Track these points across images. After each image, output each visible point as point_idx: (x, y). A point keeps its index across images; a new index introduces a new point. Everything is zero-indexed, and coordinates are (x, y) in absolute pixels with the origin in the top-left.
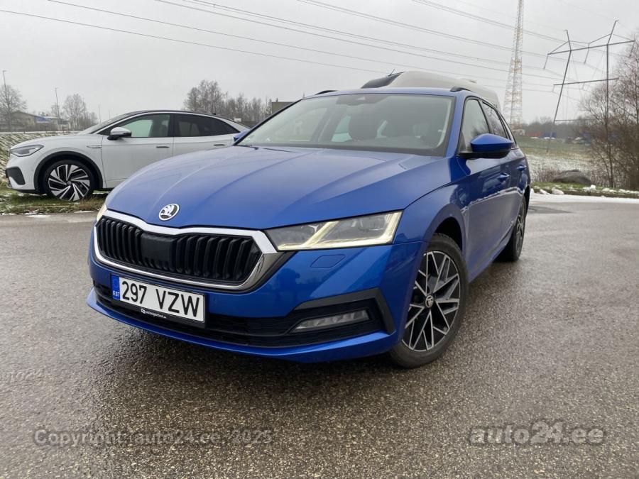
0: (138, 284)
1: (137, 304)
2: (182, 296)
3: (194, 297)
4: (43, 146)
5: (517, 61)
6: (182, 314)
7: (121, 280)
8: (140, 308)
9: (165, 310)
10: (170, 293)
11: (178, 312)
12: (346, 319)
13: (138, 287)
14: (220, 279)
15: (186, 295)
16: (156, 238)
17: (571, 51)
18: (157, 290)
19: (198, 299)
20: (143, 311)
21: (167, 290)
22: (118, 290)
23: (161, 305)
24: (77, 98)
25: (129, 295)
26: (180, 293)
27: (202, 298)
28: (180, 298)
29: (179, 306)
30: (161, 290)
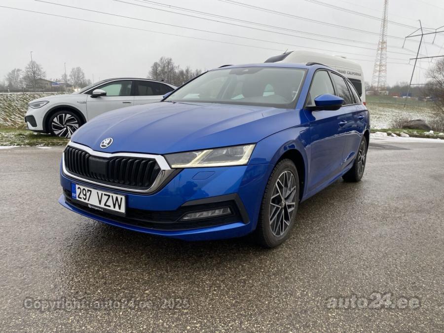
0: (87, 189)
1: (86, 201)
2: (112, 196)
3: (119, 197)
4: (49, 102)
5: (383, 42)
6: (112, 208)
7: (77, 186)
8: (88, 204)
9: (102, 205)
10: (105, 195)
11: (109, 206)
12: (218, 212)
13: (87, 191)
14: (136, 186)
15: (115, 196)
16: (98, 160)
17: (423, 35)
18: (98, 193)
19: (121, 198)
20: (90, 206)
21: (104, 193)
22: (75, 193)
23: (100, 202)
24: (79, 70)
25: (82, 196)
26: (111, 194)
27: (123, 198)
28: (111, 198)
29: (110, 203)
30: (100, 192)
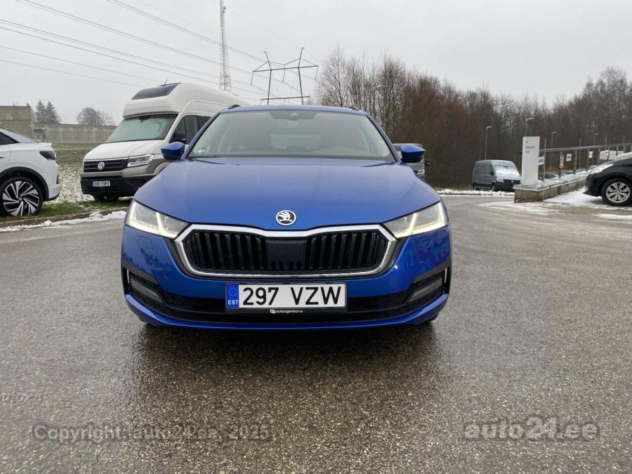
0: (266, 287)
1: (266, 306)
2: (322, 289)
3: (335, 287)
5: (226, 76)
6: (321, 305)
7: (242, 287)
8: (268, 310)
9: (302, 304)
10: (307, 288)
11: (317, 303)
13: (267, 290)
15: (326, 287)
17: (271, 70)
18: (292, 289)
19: (339, 288)
20: (273, 312)
21: (304, 286)
22: (237, 298)
23: (297, 301)
25: (254, 299)
26: (319, 286)
27: (343, 286)
28: (320, 290)
29: (318, 298)
30: (297, 288)
